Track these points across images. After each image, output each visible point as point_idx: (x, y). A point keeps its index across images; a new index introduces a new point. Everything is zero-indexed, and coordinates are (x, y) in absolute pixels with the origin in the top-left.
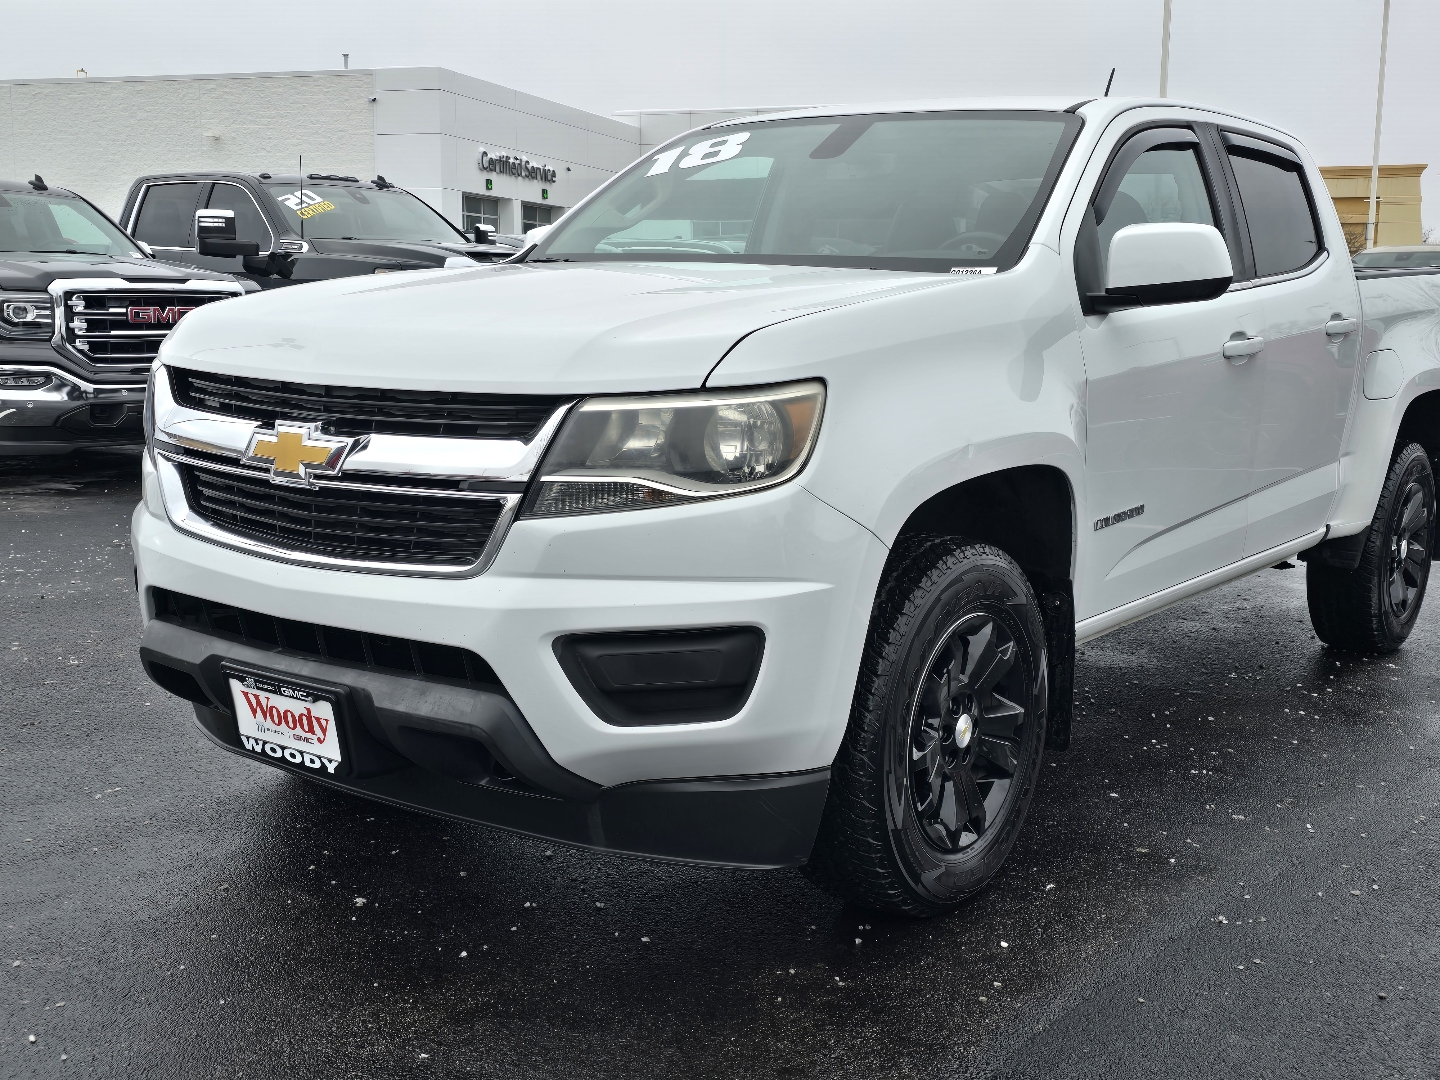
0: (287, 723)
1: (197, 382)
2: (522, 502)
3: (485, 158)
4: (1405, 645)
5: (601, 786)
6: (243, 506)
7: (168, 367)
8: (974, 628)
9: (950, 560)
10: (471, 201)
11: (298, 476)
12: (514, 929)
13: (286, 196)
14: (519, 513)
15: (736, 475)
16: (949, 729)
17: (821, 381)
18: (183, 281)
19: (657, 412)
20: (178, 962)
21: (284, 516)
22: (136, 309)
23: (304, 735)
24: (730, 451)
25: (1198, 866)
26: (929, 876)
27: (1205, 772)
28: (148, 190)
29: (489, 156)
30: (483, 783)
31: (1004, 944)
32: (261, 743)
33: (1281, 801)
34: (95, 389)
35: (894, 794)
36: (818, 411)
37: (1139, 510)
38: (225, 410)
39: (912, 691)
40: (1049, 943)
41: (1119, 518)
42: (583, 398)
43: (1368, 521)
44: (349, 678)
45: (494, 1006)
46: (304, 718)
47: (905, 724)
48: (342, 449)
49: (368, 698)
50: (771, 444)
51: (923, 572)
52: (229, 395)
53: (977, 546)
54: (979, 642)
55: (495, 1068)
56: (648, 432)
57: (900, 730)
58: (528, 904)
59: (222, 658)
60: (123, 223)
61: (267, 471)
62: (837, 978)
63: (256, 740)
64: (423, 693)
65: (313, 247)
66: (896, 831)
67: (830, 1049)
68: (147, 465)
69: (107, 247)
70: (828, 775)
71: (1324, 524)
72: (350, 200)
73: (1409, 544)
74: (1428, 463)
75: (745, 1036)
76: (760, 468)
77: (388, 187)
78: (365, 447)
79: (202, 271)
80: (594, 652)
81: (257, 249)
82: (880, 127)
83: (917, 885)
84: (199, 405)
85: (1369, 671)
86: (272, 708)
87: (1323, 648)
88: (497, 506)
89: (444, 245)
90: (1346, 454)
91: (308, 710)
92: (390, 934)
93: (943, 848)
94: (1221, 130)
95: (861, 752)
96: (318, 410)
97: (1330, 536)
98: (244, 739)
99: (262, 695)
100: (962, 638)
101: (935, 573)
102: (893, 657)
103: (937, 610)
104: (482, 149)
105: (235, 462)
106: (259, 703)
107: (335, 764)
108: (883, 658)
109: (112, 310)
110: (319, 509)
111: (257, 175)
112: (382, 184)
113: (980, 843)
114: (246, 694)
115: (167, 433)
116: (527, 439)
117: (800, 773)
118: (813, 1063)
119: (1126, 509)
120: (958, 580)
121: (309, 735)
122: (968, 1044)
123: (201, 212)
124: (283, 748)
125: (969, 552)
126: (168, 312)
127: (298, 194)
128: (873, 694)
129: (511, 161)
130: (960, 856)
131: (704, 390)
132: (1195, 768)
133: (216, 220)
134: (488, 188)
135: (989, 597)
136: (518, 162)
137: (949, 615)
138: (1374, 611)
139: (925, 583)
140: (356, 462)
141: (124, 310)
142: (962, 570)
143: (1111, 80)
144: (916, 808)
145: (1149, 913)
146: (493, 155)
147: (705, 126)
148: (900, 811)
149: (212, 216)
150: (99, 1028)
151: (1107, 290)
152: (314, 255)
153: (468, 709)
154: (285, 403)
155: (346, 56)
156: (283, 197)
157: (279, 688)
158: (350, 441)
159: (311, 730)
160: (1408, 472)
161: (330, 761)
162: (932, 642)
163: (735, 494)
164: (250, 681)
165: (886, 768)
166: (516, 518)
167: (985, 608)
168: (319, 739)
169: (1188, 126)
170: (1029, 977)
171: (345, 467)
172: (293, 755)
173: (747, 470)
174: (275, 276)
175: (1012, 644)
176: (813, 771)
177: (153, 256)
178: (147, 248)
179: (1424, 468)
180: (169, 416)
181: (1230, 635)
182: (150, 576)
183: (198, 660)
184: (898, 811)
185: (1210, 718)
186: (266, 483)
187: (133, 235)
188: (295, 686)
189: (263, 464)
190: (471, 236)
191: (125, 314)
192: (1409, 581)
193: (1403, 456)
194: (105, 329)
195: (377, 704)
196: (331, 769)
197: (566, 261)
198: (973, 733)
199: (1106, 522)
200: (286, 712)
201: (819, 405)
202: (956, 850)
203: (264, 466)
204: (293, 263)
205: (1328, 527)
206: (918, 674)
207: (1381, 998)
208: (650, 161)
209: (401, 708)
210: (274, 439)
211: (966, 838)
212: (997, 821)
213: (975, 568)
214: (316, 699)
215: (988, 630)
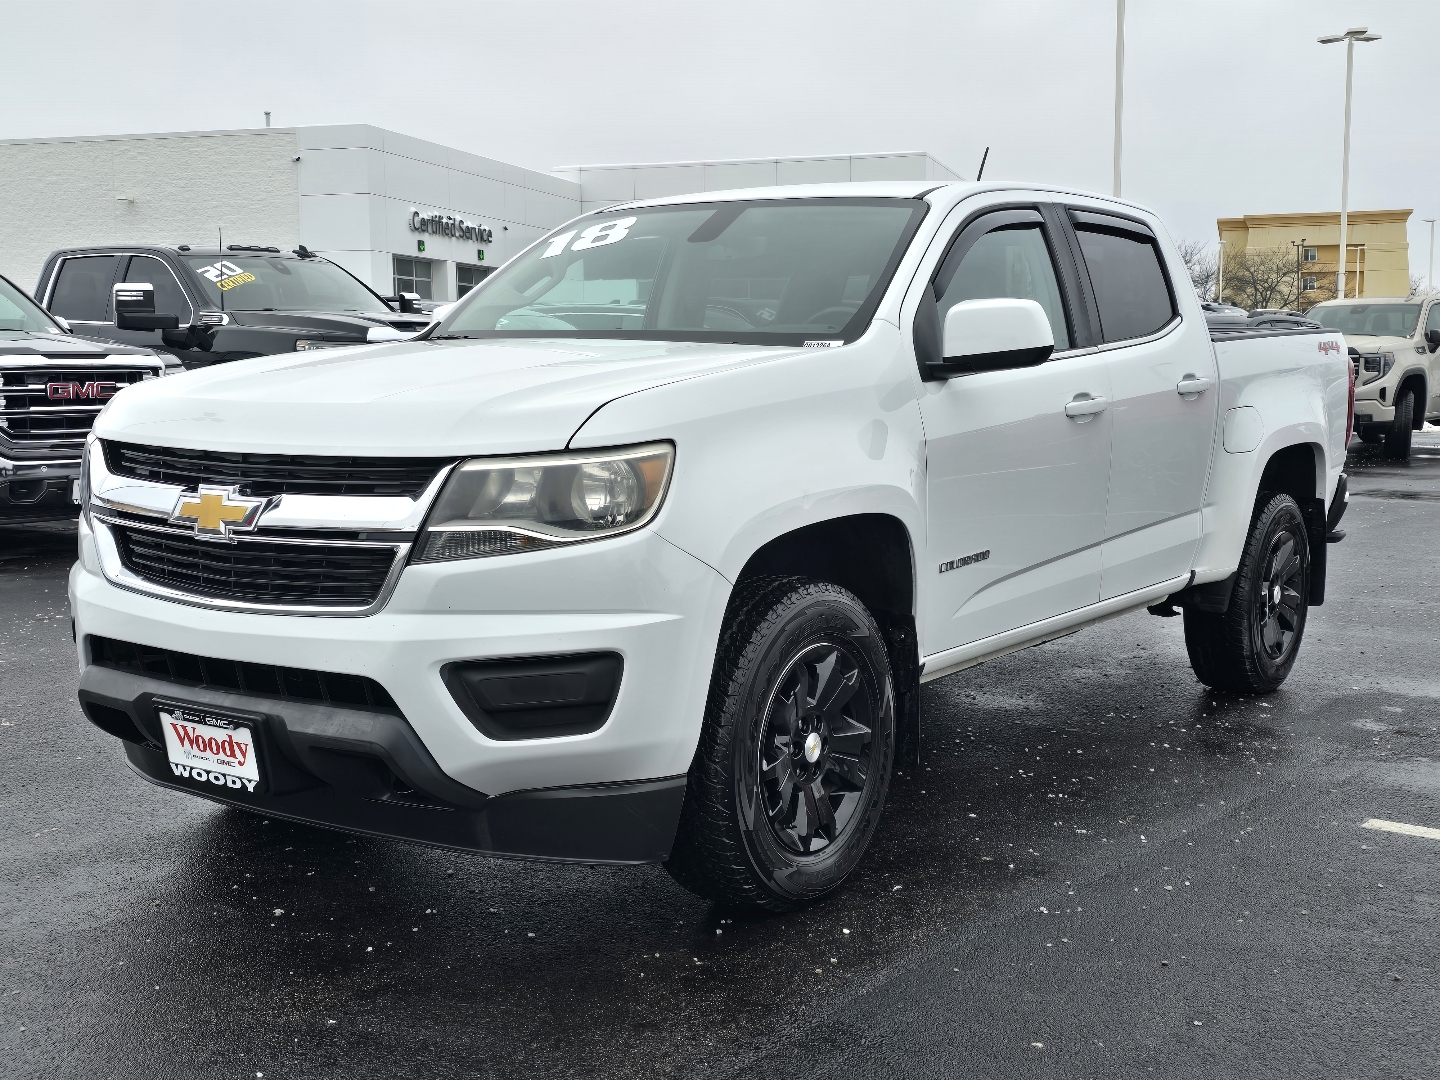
0: (211, 750)
1: (129, 453)
2: (412, 550)
3: (416, 219)
4: (1281, 687)
5: (487, 796)
6: (170, 562)
7: (102, 441)
8: (820, 655)
9: (794, 597)
10: (402, 264)
11: (219, 533)
12: (415, 929)
13: (206, 269)
14: (409, 560)
15: (601, 523)
16: (799, 745)
17: (671, 442)
18: (103, 356)
19: (529, 471)
20: (117, 960)
21: (206, 568)
22: (55, 385)
23: (227, 759)
24: (595, 502)
25: (1036, 870)
26: (781, 874)
27: (1061, 795)
28: (64, 265)
29: (421, 216)
30: (384, 798)
31: (846, 931)
32: (188, 769)
33: (1125, 818)
34: (14, 466)
35: (745, 802)
36: (668, 467)
37: (984, 555)
38: (153, 477)
39: (760, 710)
40: (886, 929)
41: (965, 561)
42: (464, 459)
43: (1234, 567)
44: (265, 707)
45: (395, 986)
46: (226, 744)
47: (754, 739)
48: (257, 508)
49: (282, 723)
50: (629, 497)
51: (770, 606)
52: (156, 464)
53: (820, 585)
54: (825, 669)
55: (393, 1029)
56: (522, 488)
57: (749, 743)
58: (429, 911)
59: (154, 695)
60: (38, 297)
61: (192, 528)
62: (695, 959)
63: (184, 767)
64: (330, 717)
65: (233, 319)
66: (747, 832)
67: (681, 1009)
68: (84, 528)
69: (22, 322)
70: (684, 781)
71: (1189, 569)
72: (270, 270)
73: (1283, 590)
74: (1298, 513)
75: (609, 1002)
76: (620, 518)
77: (310, 257)
78: (277, 506)
79: (122, 346)
80: (476, 677)
81: (176, 321)
82: (752, 212)
83: (770, 881)
84: (130, 473)
85: (1242, 710)
86: (198, 737)
87: (1205, 690)
88: (391, 553)
89: (367, 315)
90: (1209, 505)
91: (230, 737)
92: (305, 936)
93: (795, 850)
94: (1069, 209)
95: (715, 762)
96: (236, 475)
97: (1196, 582)
98: (173, 767)
99: (189, 725)
100: (810, 663)
101: (780, 608)
102: (741, 680)
103: (782, 640)
104: (413, 209)
105: (163, 522)
106: (186, 733)
107: (253, 784)
108: (733, 681)
109: (31, 387)
110: (238, 561)
111: (176, 248)
112: (303, 253)
113: (831, 847)
114: (174, 726)
115: (101, 499)
116: (416, 496)
117: (658, 780)
118: (665, 1020)
119: (971, 554)
120: (801, 613)
121: (231, 759)
122: (801, 1003)
123: (118, 286)
124: (208, 772)
125: (812, 589)
126: (91, 388)
127: (218, 265)
128: (724, 712)
129: (444, 220)
130: (811, 859)
131: (567, 451)
132: (1052, 792)
133: (134, 293)
134: (420, 250)
135: (833, 628)
136: (451, 222)
137: (794, 644)
138: (1246, 653)
139: (771, 616)
140: (268, 519)
141: (43, 387)
142: (805, 605)
143: (985, 159)
144: (767, 813)
145: (980, 906)
146: (425, 215)
147: (599, 210)
148: (750, 815)
149: (131, 289)
150: (52, 1009)
151: (945, 359)
152: (235, 327)
153: (369, 729)
154: (207, 469)
155: (267, 114)
156: (203, 270)
157: (204, 717)
158: (264, 500)
159: (233, 755)
160: (1276, 523)
161: (250, 781)
162: (778, 668)
163: (596, 539)
164: (178, 713)
165: (737, 776)
166: (408, 563)
167: (829, 637)
168: (239, 762)
169: (1034, 207)
170: (862, 955)
171: (259, 524)
172: (217, 778)
173: (610, 519)
174: (195, 349)
175: (856, 671)
176: (672, 778)
177: (71, 331)
178: (64, 323)
179: (1293, 517)
180: (105, 484)
181: (1120, 682)
182: (87, 625)
183: (131, 698)
184: (749, 815)
185: (1079, 752)
186: (190, 540)
187: (49, 308)
188: (218, 716)
189: (187, 523)
190: (396, 305)
191: (45, 390)
192: (1284, 624)
193: (1270, 507)
194: (24, 406)
195: (290, 728)
196: (251, 788)
197: (466, 337)
198: (823, 750)
199: (951, 565)
200: (210, 739)
201: (669, 461)
202: (807, 853)
203: (188, 524)
204: (213, 335)
205: (1193, 573)
206: (765, 695)
207: (1164, 965)
208: (546, 243)
209: (311, 730)
210: (198, 501)
211: (816, 843)
212: (848, 828)
213: (817, 603)
214: (237, 726)
215: (832, 658)
